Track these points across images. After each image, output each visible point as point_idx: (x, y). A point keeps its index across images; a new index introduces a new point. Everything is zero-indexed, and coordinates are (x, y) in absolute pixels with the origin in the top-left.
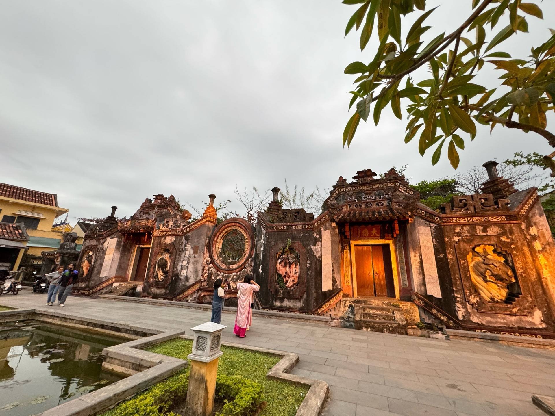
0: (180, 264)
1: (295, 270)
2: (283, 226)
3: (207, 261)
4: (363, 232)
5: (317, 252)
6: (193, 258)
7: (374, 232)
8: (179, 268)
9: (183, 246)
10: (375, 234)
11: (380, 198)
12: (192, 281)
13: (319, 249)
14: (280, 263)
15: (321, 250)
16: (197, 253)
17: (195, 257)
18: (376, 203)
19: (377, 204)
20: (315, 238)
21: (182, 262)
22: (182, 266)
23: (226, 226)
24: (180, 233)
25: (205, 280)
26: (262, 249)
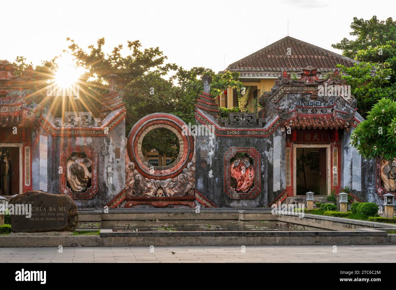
0: (105, 171)
1: (250, 174)
2: (237, 131)
3: (130, 167)
4: (306, 136)
5: (270, 157)
6: (116, 163)
7: (316, 137)
8: (105, 175)
9: (106, 149)
10: (316, 139)
11: (325, 105)
12: (118, 190)
13: (271, 154)
14: (234, 168)
15: (273, 155)
16: (119, 158)
17: (118, 162)
18: (321, 109)
19: (321, 111)
20: (269, 144)
21: (107, 168)
22: (107, 173)
23: (152, 123)
24: (99, 133)
25: (130, 188)
26: (211, 153)
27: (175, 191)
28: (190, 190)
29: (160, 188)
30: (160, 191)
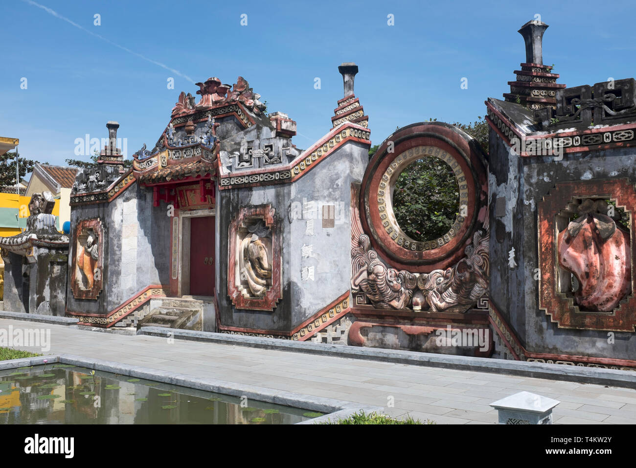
0: (296, 254)
3: (359, 244)
8: (296, 262)
14: (568, 241)
17: (329, 235)
21: (299, 248)
22: (301, 258)
24: (285, 177)
25: (361, 290)
26: (511, 204)
27: (448, 300)
28: (482, 297)
29: (416, 291)
30: (418, 299)
